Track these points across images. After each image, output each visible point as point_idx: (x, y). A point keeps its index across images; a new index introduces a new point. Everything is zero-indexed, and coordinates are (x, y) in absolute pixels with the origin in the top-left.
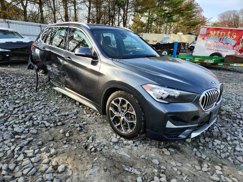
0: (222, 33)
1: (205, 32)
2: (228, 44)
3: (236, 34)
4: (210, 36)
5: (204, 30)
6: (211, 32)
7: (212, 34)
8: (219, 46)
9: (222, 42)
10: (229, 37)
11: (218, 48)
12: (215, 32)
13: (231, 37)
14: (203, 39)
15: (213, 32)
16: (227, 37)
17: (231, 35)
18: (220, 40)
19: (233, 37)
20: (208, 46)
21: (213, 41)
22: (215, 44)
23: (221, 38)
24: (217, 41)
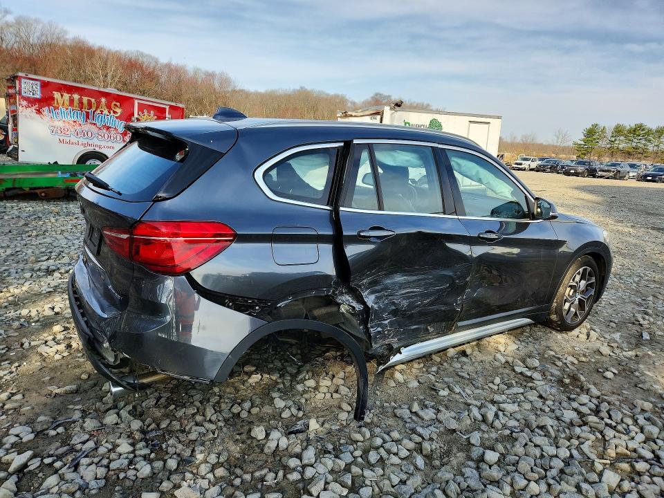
0: (85, 99)
1: (39, 93)
2: (108, 128)
3: (118, 104)
4: (55, 105)
5: (34, 87)
6: (57, 95)
7: (60, 101)
8: (90, 134)
9: (95, 124)
10: (106, 112)
11: (88, 140)
12: (66, 96)
13: (112, 112)
14: (39, 112)
15: (62, 96)
16: (102, 111)
17: (109, 107)
18: (88, 116)
19: (115, 112)
20: (59, 132)
21: (70, 119)
22: (78, 128)
23: (87, 113)
24: (81, 120)
